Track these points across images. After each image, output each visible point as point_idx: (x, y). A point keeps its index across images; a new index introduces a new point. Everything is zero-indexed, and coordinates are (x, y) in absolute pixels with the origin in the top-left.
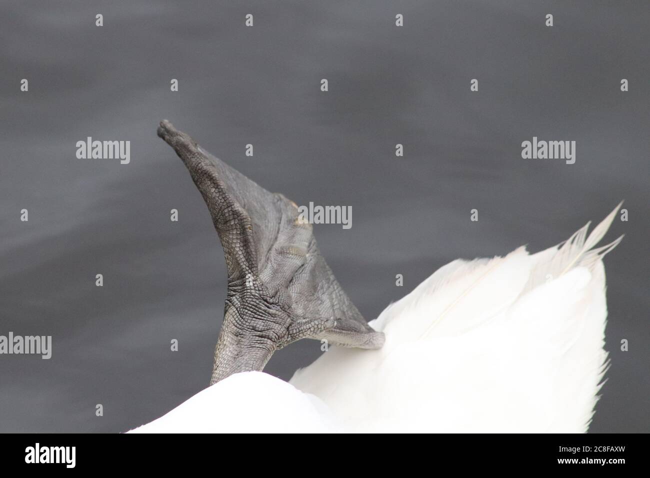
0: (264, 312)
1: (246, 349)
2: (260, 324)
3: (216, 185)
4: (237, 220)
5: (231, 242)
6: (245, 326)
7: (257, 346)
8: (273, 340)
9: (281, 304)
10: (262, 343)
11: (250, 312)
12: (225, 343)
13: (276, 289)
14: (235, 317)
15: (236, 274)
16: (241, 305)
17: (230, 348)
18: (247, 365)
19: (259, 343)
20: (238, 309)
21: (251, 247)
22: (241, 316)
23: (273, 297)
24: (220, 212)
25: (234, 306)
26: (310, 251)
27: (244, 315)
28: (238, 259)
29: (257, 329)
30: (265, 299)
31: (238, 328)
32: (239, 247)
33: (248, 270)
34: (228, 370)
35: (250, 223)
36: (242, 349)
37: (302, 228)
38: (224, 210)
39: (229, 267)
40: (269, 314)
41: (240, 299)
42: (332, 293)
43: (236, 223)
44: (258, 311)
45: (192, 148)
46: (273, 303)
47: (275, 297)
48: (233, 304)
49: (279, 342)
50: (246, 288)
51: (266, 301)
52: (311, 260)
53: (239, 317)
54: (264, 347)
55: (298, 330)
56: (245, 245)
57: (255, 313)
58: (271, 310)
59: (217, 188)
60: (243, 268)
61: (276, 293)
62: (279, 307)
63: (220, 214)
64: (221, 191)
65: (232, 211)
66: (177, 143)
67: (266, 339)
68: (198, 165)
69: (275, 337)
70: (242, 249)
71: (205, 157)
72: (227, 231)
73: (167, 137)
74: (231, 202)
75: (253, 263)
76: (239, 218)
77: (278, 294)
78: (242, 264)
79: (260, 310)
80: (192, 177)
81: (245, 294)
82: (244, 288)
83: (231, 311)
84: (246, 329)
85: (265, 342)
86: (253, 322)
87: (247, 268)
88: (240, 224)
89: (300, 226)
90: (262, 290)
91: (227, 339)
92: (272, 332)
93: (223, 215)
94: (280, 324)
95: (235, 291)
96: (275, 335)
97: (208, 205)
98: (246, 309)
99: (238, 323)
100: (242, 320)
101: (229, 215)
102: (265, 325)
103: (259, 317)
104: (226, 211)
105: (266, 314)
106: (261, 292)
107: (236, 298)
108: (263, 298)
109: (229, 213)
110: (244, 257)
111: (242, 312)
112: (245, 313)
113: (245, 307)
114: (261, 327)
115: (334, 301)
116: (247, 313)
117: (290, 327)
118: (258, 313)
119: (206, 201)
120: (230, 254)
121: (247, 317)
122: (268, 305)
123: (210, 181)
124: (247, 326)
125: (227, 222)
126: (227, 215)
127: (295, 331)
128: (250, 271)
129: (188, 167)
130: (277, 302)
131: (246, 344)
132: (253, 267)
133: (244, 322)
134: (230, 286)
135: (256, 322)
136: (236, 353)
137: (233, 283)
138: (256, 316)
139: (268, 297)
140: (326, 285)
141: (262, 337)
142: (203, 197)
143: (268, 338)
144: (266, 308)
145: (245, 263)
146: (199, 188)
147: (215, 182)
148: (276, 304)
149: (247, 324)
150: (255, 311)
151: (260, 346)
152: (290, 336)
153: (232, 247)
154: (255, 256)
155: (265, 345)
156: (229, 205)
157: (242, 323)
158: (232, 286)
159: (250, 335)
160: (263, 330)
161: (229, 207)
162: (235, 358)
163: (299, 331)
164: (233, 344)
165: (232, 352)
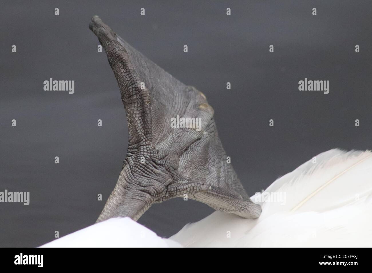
0: (151, 171)
1: (128, 200)
2: (145, 181)
3: (125, 67)
4: (138, 95)
5: (132, 113)
6: (133, 181)
7: (137, 198)
8: (152, 194)
9: (167, 166)
10: (141, 196)
11: (140, 171)
12: (115, 193)
13: (166, 153)
14: (128, 173)
15: (134, 139)
16: (134, 164)
17: (117, 197)
18: (124, 213)
19: (139, 196)
20: (131, 167)
21: (147, 118)
22: (132, 173)
23: (161, 159)
24: (126, 88)
25: (129, 164)
26: (208, 130)
27: (135, 172)
28: (137, 127)
29: (141, 184)
30: (154, 160)
31: (128, 182)
32: (138, 117)
33: (143, 136)
34: (109, 215)
35: (148, 98)
36: (125, 200)
37: (205, 111)
38: (129, 87)
39: (130, 133)
40: (155, 173)
41: (135, 159)
42: (221, 167)
43: (137, 97)
44: (146, 170)
45: (111, 37)
46: (160, 164)
47: (163, 159)
48: (128, 163)
49: (157, 197)
50: (140, 151)
51: (155, 162)
52: (207, 137)
53: (131, 173)
54: (142, 199)
55: (175, 189)
56: (143, 116)
57: (144, 172)
58: (157, 170)
59: (126, 69)
60: (140, 135)
61: (165, 156)
62: (164, 169)
63: (126, 90)
64: (128, 72)
65: (135, 87)
66: (100, 33)
67: (146, 194)
68: (113, 51)
69: (154, 192)
70: (140, 119)
71: (120, 44)
72: (130, 104)
73: (94, 29)
74: (135, 80)
75: (148, 130)
76: (140, 94)
77: (167, 157)
78: (139, 131)
79: (148, 170)
80: (109, 59)
81: (139, 155)
82: (139, 151)
83: (125, 168)
84: (134, 183)
85: (144, 196)
86: (140, 178)
87: (143, 135)
88: (140, 99)
89: (203, 110)
90: (153, 153)
91: (117, 190)
92: (152, 188)
93: (128, 91)
94: (161, 182)
95: (132, 153)
96: (154, 190)
97: (119, 83)
98: (137, 167)
99: (128, 178)
100: (132, 176)
101: (133, 91)
102: (148, 182)
103: (146, 175)
104: (130, 87)
105: (153, 173)
106: (152, 154)
107: (132, 158)
108: (152, 160)
109: (132, 89)
110: (142, 125)
111: (134, 170)
112: (136, 171)
113: (137, 166)
114: (145, 183)
115: (221, 174)
116: (137, 171)
117: (170, 185)
118: (146, 172)
119: (117, 80)
120: (131, 122)
121: (137, 175)
122: (155, 165)
123: (121, 63)
124: (135, 181)
125: (131, 96)
126: (131, 91)
127: (173, 189)
128: (145, 137)
129: (106, 52)
130: (163, 164)
131: (129, 195)
132: (148, 134)
133: (133, 178)
134: (129, 148)
135: (143, 179)
136: (119, 202)
137: (132, 146)
138: (144, 174)
139: (157, 158)
140: (217, 160)
141: (143, 191)
142: (116, 76)
143: (148, 193)
144: (154, 169)
145: (141, 130)
146: (113, 69)
147: (124, 64)
148: (163, 165)
149: (135, 180)
150: (144, 170)
151: (140, 199)
152: (168, 193)
153: (133, 117)
154: (150, 125)
155: (144, 198)
156: (133, 83)
157: (132, 178)
158: (130, 149)
159: (135, 189)
160: (146, 185)
161: (133, 84)
162: (118, 206)
163: (177, 190)
164: (120, 195)
165: (117, 201)
